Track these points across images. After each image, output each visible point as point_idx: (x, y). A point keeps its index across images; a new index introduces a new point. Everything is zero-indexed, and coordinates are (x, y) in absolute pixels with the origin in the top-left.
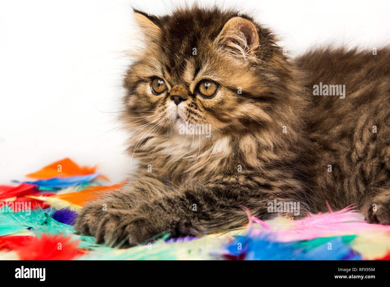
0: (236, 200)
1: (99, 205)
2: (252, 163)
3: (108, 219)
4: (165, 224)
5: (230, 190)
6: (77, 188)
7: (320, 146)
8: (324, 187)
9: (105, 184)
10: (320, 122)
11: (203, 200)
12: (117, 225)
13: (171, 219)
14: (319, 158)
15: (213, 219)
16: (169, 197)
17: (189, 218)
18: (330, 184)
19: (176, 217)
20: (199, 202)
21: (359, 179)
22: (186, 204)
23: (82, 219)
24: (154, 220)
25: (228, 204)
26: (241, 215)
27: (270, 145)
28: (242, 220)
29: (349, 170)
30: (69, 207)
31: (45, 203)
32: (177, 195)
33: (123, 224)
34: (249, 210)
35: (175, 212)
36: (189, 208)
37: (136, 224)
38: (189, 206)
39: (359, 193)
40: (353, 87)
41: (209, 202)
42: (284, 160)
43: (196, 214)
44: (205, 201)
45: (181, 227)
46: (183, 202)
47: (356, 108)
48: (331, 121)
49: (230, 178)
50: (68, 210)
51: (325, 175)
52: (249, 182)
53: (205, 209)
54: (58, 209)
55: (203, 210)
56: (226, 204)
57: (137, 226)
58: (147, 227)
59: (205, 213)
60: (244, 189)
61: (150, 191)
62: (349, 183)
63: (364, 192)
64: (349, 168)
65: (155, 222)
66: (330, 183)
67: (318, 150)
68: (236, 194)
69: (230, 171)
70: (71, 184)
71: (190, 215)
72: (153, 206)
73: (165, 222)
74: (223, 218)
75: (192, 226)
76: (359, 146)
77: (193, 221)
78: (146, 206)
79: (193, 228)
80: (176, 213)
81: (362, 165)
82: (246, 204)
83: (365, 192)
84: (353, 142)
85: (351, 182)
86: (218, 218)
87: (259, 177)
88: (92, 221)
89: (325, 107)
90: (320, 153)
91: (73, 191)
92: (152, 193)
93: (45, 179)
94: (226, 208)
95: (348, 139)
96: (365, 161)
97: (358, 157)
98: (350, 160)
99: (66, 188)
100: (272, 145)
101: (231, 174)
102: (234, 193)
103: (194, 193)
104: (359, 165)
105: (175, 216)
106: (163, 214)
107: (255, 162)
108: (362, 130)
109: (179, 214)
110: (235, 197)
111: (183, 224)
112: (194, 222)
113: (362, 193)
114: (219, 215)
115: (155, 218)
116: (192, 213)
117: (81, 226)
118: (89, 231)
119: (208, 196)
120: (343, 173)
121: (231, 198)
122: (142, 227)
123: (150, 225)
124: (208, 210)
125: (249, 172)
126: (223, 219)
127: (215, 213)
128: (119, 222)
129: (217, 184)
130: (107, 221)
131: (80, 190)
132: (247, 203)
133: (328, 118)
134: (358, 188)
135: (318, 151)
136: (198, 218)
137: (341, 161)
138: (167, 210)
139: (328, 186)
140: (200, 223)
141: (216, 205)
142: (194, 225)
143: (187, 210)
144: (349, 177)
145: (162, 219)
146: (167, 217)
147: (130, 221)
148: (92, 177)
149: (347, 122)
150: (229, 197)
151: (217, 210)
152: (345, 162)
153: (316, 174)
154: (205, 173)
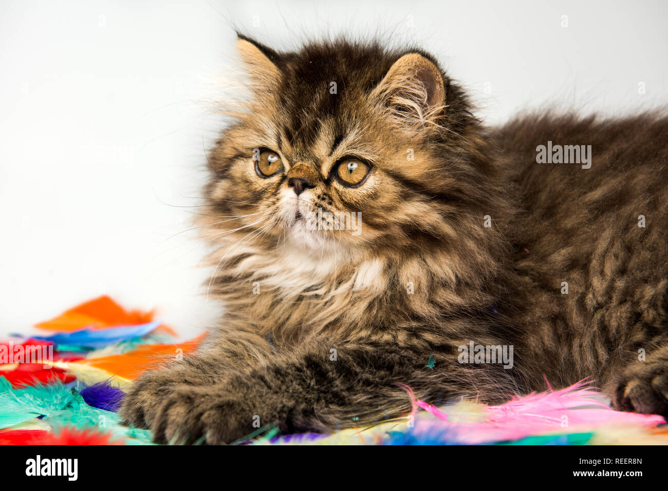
0: (391, 373)
1: (164, 377)
2: (420, 309)
3: (174, 400)
4: (270, 411)
5: (382, 355)
6: (122, 347)
7: (533, 284)
8: (540, 352)
9: (169, 340)
10: (536, 240)
11: (335, 371)
12: (187, 411)
13: (280, 404)
14: (532, 304)
15: (350, 404)
16: (277, 365)
17: (310, 401)
18: (550, 348)
19: (287, 400)
20: (328, 375)
21: (598, 339)
22: (306, 377)
23: (133, 399)
24: (251, 404)
25: (377, 379)
26: (398, 398)
27: (450, 278)
28: (401, 407)
29: (582, 325)
30: (108, 380)
31: (66, 374)
32: (290, 361)
33: (199, 409)
34: (413, 391)
35: (286, 391)
36: (310, 384)
37: (220, 411)
38: (310, 380)
39: (598, 363)
40: (590, 181)
41: (344, 374)
42: (472, 306)
43: (322, 395)
44: (337, 372)
45: (296, 417)
46: (301, 374)
47: (596, 218)
48: (554, 239)
49: (383, 335)
50: (107, 385)
51: (541, 333)
52: (415, 341)
53: (337, 386)
54: (89, 384)
55: (334, 388)
56: (373, 379)
57: (222, 412)
58: (239, 417)
59: (337, 392)
60: (405, 354)
61: (247, 355)
62: (581, 346)
63: (606, 361)
64: (582, 321)
65: (252, 407)
66: (550, 346)
67: (530, 289)
68: (392, 362)
69: (383, 323)
70: (111, 340)
71: (313, 396)
72: (250, 380)
73: (270, 407)
74: (369, 403)
75: (315, 416)
76: (598, 284)
77: (316, 406)
78: (238, 381)
79: (316, 418)
80: (288, 392)
81: (603, 316)
82: (408, 380)
83: (608, 362)
84: (588, 277)
85: (584, 345)
86: (359, 403)
87: (432, 334)
88: (151, 403)
89: (543, 216)
90: (534, 295)
91: (114, 354)
92: (251, 358)
93: (66, 333)
94: (373, 386)
95: (580, 271)
96: (608, 310)
97: (597, 301)
98: (583, 306)
99: (103, 348)
100: (453, 278)
101: (384, 327)
102: (389, 360)
103: (321, 358)
104: (598, 316)
105: (286, 398)
106: (266, 394)
107: (425, 308)
108: (604, 256)
109: (294, 395)
110: (390, 367)
111: (300, 411)
112: (319, 408)
113: (604, 362)
114: (361, 398)
115: (252, 401)
116: (316, 392)
117: (130, 411)
118: (144, 421)
119: (343, 364)
120: (572, 329)
121: (383, 368)
122: (230, 416)
123: (244, 413)
124: (342, 388)
125: (414, 324)
126: (368, 405)
127: (355, 395)
128: (191, 407)
129: (361, 344)
130: (171, 404)
131: (126, 352)
132: (409, 378)
133: (549, 234)
134: (596, 356)
135: (530, 291)
136: (326, 402)
137: (568, 310)
138: (273, 387)
139: (546, 351)
140: (328, 410)
141: (356, 381)
142: (319, 413)
143: (307, 388)
144: (582, 335)
145: (264, 402)
146: (272, 400)
147: (211, 405)
148: (146, 328)
149: (581, 243)
150: (379, 368)
151: (359, 388)
152: (575, 310)
153: (527, 331)
154: (341, 325)
